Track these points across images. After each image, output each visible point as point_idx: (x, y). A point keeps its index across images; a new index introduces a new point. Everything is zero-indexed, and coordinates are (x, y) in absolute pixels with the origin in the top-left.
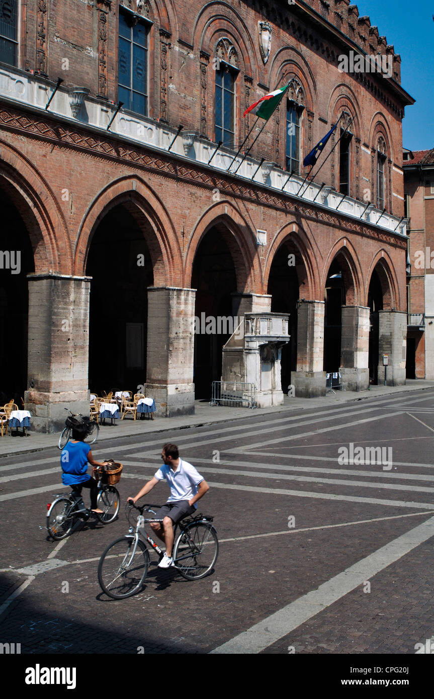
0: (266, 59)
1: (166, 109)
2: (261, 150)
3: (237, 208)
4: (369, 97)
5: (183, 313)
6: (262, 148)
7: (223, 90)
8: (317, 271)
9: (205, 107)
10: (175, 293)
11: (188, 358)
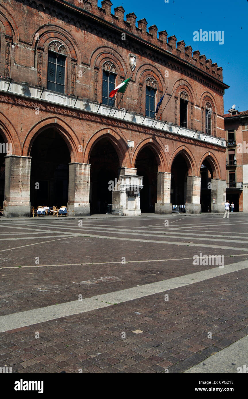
0: (133, 69)
1: (74, 90)
2: (130, 107)
3: (115, 131)
4: (200, 85)
5: (83, 174)
6: (131, 106)
7: (108, 82)
8: (166, 159)
9: (97, 90)
10: (79, 165)
11: (86, 192)
